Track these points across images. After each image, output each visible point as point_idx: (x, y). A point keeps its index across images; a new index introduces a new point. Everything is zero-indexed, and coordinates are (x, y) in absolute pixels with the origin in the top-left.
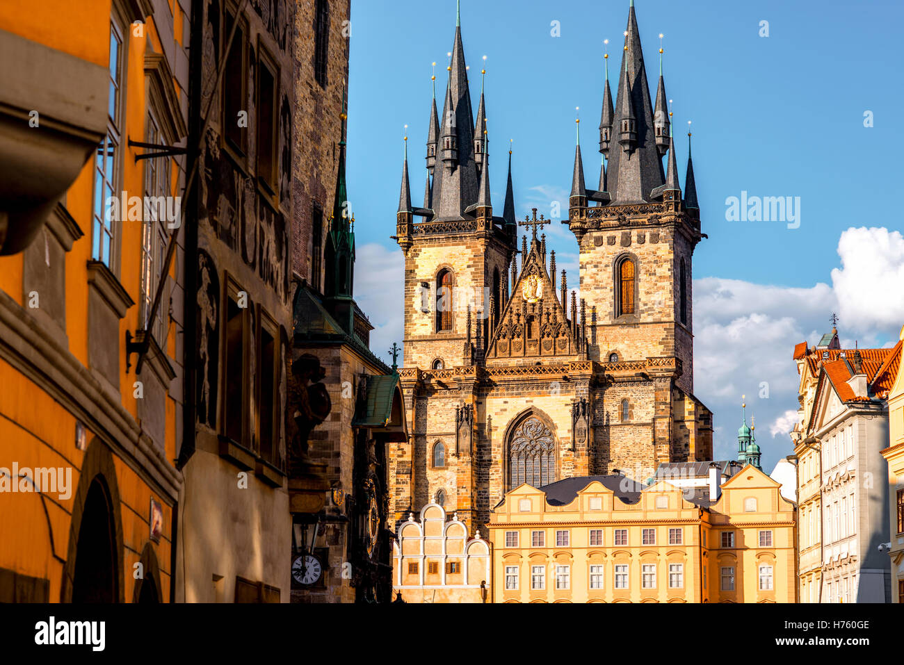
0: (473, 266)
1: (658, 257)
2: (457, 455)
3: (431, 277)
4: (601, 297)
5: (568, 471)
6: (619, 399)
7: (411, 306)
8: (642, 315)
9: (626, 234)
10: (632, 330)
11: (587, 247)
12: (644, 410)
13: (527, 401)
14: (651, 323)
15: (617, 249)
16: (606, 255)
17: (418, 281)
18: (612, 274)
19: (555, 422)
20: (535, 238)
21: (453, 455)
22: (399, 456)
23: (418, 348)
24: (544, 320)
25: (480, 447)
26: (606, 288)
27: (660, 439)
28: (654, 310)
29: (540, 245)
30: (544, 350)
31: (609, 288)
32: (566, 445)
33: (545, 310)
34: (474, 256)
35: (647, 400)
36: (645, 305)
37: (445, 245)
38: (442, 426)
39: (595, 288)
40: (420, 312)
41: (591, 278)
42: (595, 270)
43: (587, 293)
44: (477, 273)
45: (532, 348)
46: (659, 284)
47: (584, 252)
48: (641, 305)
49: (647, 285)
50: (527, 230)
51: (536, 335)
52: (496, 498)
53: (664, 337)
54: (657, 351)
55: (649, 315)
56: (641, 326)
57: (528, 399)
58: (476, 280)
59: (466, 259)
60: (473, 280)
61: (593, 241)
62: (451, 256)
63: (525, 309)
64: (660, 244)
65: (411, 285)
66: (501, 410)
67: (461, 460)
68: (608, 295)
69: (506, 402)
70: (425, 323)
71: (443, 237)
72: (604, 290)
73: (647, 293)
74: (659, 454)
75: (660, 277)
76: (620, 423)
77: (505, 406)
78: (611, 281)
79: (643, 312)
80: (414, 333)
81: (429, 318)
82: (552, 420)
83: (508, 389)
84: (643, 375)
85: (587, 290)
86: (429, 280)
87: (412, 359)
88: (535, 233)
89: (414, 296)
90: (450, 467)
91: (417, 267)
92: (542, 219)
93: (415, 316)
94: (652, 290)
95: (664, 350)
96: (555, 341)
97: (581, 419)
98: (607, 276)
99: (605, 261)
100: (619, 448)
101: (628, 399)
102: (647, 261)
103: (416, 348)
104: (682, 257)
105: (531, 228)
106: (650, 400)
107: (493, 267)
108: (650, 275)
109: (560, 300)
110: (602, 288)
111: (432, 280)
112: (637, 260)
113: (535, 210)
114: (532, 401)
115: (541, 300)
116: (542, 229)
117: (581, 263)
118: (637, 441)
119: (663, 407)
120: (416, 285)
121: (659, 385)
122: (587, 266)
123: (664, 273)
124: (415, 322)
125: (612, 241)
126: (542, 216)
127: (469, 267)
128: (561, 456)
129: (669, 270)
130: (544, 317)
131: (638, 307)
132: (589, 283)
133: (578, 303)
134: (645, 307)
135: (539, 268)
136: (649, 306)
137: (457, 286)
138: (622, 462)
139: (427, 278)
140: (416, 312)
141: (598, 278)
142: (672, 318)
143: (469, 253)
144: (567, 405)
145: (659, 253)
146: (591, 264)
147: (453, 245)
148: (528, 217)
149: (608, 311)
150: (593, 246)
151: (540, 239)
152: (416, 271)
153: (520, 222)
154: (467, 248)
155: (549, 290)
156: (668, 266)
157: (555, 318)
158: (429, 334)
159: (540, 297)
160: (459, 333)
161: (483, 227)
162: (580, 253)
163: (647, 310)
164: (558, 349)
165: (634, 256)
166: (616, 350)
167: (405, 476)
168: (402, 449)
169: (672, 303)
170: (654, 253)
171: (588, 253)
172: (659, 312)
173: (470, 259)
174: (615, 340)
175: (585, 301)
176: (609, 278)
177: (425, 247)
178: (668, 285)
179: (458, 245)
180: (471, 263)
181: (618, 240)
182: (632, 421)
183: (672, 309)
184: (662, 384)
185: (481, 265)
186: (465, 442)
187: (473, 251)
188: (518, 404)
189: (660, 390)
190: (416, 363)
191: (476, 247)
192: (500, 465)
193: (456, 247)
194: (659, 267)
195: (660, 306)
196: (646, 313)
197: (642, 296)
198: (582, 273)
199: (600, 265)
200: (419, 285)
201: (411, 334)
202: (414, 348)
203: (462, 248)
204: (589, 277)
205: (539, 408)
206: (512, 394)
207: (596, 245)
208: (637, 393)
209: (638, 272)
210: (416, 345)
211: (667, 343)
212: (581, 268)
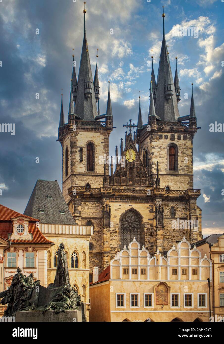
0: (104, 143)
1: (186, 146)
2: (103, 227)
3: (84, 146)
4: (162, 161)
5: (148, 237)
6: (170, 206)
7: (75, 158)
8: (180, 171)
9: (173, 135)
10: (175, 177)
11: (155, 139)
12: (180, 212)
13: (130, 205)
14: (183, 175)
15: (168, 141)
16: (164, 143)
17: (78, 147)
19: (142, 215)
20: (131, 133)
23: (79, 178)
24: (136, 170)
26: (164, 158)
28: (185, 169)
30: (136, 183)
31: (165, 158)
34: (104, 138)
35: (182, 208)
36: (181, 167)
37: (91, 132)
38: (91, 214)
39: (159, 158)
40: (79, 161)
41: (158, 153)
42: (159, 150)
43: (156, 159)
44: (106, 146)
45: (131, 182)
46: (187, 158)
47: (154, 141)
50: (127, 129)
51: (132, 176)
52: (116, 247)
53: (189, 181)
54: (186, 187)
55: (182, 171)
56: (179, 176)
57: (130, 204)
58: (106, 149)
59: (101, 140)
60: (104, 149)
61: (158, 136)
62: (93, 137)
64: (187, 141)
65: (74, 149)
66: (118, 209)
67: (105, 229)
68: (165, 161)
69: (120, 205)
70: (82, 167)
71: (90, 128)
72: (164, 159)
73: (182, 162)
74: (193, 231)
75: (187, 155)
76: (170, 217)
77: (120, 207)
78: (166, 155)
79: (180, 170)
80: (76, 171)
81: (84, 164)
82: (141, 214)
83: (121, 200)
85: (156, 158)
87: (76, 183)
88: (130, 130)
89: (76, 154)
90: (95, 233)
91: (77, 140)
92: (134, 124)
93: (76, 163)
94: (184, 161)
95: (189, 187)
96: (141, 180)
97: (160, 214)
98: (164, 153)
99: (164, 146)
100: (170, 228)
101: (174, 207)
102: (181, 148)
108: (183, 154)
109: (142, 160)
110: (162, 158)
111: (85, 147)
112: (177, 147)
113: (130, 120)
114: (132, 205)
116: (134, 129)
117: (153, 146)
119: (194, 211)
120: (77, 149)
122: (156, 147)
123: (189, 154)
124: (77, 166)
125: (166, 138)
127: (102, 143)
128: (145, 230)
129: (191, 152)
130: (136, 168)
131: (178, 167)
132: (157, 155)
134: (181, 168)
135: (134, 147)
136: (183, 167)
137: (96, 151)
138: (171, 234)
139: (82, 146)
140: (77, 161)
141: (160, 153)
142: (192, 173)
145: (187, 145)
146: (158, 146)
147: (94, 132)
148: (127, 123)
149: (165, 168)
150: (158, 139)
151: (133, 133)
152: (77, 142)
154: (101, 134)
157: (140, 169)
158: (84, 172)
160: (97, 173)
161: (110, 125)
163: (183, 169)
165: (176, 145)
166: (169, 185)
169: (192, 167)
170: (185, 144)
171: (156, 141)
172: (187, 170)
174: (168, 181)
175: (155, 163)
176: (165, 153)
177: (81, 132)
180: (103, 141)
181: (169, 137)
182: (175, 216)
183: (192, 170)
184: (193, 201)
185: (108, 143)
186: (107, 221)
187: (104, 136)
188: (126, 206)
189: (192, 203)
190: (77, 185)
191: (105, 134)
192: (118, 233)
193: (96, 133)
194: (187, 151)
195: (187, 168)
196: (181, 170)
197: (180, 163)
198: (153, 150)
199: (161, 148)
200: (79, 149)
201: (74, 171)
202: (76, 178)
203: (98, 134)
204: (156, 152)
205: (135, 209)
206: (123, 202)
207: (159, 139)
208: (178, 204)
209: (178, 152)
210: (78, 177)
211: (190, 184)
212: (153, 148)
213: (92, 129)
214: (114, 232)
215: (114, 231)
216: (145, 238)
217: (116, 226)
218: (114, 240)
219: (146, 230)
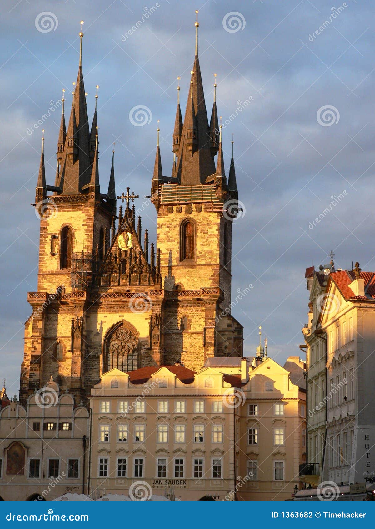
0: (86, 225)
1: (209, 221)
2: (72, 351)
3: (58, 232)
5: (146, 364)
6: (181, 315)
7: (44, 251)
8: (198, 260)
9: (189, 205)
10: (191, 270)
11: (162, 214)
12: (198, 323)
13: (119, 316)
14: (204, 265)
15: (183, 216)
16: (175, 220)
17: (49, 234)
18: (178, 232)
19: (138, 330)
20: (128, 208)
21: (69, 351)
22: (32, 352)
24: (133, 263)
25: (87, 346)
27: (208, 343)
28: (206, 257)
29: (130, 212)
30: (132, 282)
31: (176, 241)
32: (145, 346)
33: (134, 255)
34: (87, 218)
35: (200, 317)
36: (201, 253)
37: (68, 211)
39: (168, 241)
40: (49, 255)
41: (165, 234)
42: (167, 229)
43: (162, 244)
44: (89, 230)
45: (124, 281)
46: (210, 239)
47: (161, 217)
48: (197, 253)
49: (203, 240)
50: (123, 202)
51: (128, 271)
53: (213, 274)
54: (208, 284)
55: (203, 260)
56: (197, 268)
57: (120, 314)
59: (82, 221)
60: (85, 234)
61: (166, 210)
62: (71, 218)
63: (120, 254)
64: (211, 213)
65: (44, 237)
66: (103, 322)
67: (74, 355)
68: (176, 246)
70: (52, 262)
71: (67, 205)
72: (173, 243)
73: (202, 245)
74: (207, 353)
75: (211, 235)
77: (105, 319)
78: (178, 237)
79: (198, 257)
80: (45, 269)
81: (56, 259)
82: (136, 329)
83: (107, 308)
84: (198, 300)
85: (162, 242)
86: (56, 234)
87: (43, 287)
88: (128, 204)
89: (46, 245)
90: (67, 360)
91: (48, 225)
93: (46, 258)
94: (205, 243)
95: (212, 283)
96: (140, 276)
97: (156, 328)
98: (175, 234)
99: (174, 224)
101: (188, 316)
102: (202, 224)
103: (47, 279)
104: (226, 222)
105: (125, 201)
106: (202, 316)
107: (99, 226)
108: (204, 233)
109: (143, 249)
110: (172, 241)
111: (59, 234)
112: (195, 223)
113: (128, 189)
114: (123, 316)
115: (131, 249)
116: (133, 201)
117: (158, 224)
118: (193, 344)
119: (210, 321)
120: (47, 237)
121: (208, 306)
122: (163, 226)
123: (214, 232)
124: (46, 262)
125: (179, 211)
126: (133, 193)
127: (83, 225)
129: (217, 230)
130: (133, 260)
131: (195, 254)
132: (164, 238)
133: (156, 251)
134: (200, 255)
135: (130, 227)
136: (203, 254)
137: (75, 238)
139: (55, 232)
140: (47, 255)
141: (169, 234)
142: (218, 262)
143: (83, 216)
144: (146, 319)
145: (211, 219)
146: (165, 225)
147: (73, 211)
148: (123, 193)
149: (175, 257)
151: (131, 208)
152: (48, 227)
153: (118, 197)
154: (82, 213)
155: (136, 242)
156: (216, 228)
157: (140, 260)
158: (55, 270)
159: (131, 247)
161: (94, 199)
162: (158, 218)
163: (202, 256)
164: (142, 281)
165: (194, 220)
166: (180, 283)
167: (36, 365)
168: (35, 347)
169: (218, 252)
170: (207, 218)
171: (163, 217)
172: (210, 258)
173: (84, 221)
174: (180, 276)
175: (160, 249)
176: (176, 234)
178: (215, 240)
179: (77, 211)
180: (85, 223)
181: (184, 210)
182: (190, 331)
183: (218, 257)
184: (211, 305)
185: (92, 225)
186: (78, 342)
187: (87, 215)
188: (114, 318)
189: (209, 310)
190: (45, 289)
191: (89, 212)
192: (101, 359)
193: (75, 212)
194: (210, 228)
195: (210, 254)
196: (201, 259)
197: (198, 247)
198: (159, 231)
199: (171, 226)
200: (50, 237)
201: (43, 270)
202: (45, 279)
203: (79, 213)
204: (163, 234)
205: (128, 321)
206: (110, 311)
207: (168, 213)
208: (194, 312)
209: (196, 231)
210: (47, 278)
211: (214, 279)
212: (158, 228)
213: (70, 207)
214: (95, 358)
215: (95, 356)
216: (142, 366)
217: (98, 349)
218: (95, 370)
219: (144, 353)
